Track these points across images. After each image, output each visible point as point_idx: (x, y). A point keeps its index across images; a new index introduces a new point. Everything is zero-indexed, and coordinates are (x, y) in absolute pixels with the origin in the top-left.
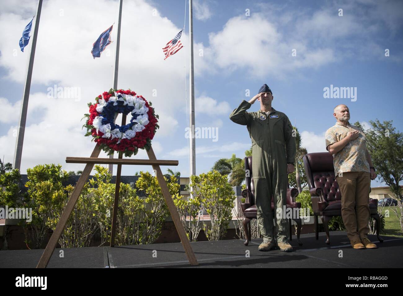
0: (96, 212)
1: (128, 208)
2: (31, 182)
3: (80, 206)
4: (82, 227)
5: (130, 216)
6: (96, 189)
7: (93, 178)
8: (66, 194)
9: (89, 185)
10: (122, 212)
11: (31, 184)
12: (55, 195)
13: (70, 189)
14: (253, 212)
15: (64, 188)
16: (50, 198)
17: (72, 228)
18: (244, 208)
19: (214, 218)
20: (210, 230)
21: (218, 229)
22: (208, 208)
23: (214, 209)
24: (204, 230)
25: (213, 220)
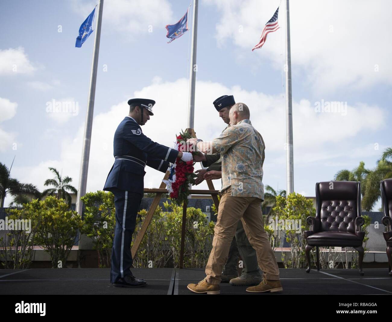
0: (168, 236)
1: (198, 233)
2: (105, 205)
3: (153, 231)
4: (155, 251)
5: (200, 240)
8: (139, 218)
9: (162, 210)
10: (193, 237)
11: (105, 207)
13: (144, 213)
14: (314, 240)
17: (145, 252)
18: (306, 236)
19: (294, 248)
20: (290, 261)
21: (298, 260)
22: (287, 236)
23: (294, 237)
24: (283, 260)
25: (293, 250)
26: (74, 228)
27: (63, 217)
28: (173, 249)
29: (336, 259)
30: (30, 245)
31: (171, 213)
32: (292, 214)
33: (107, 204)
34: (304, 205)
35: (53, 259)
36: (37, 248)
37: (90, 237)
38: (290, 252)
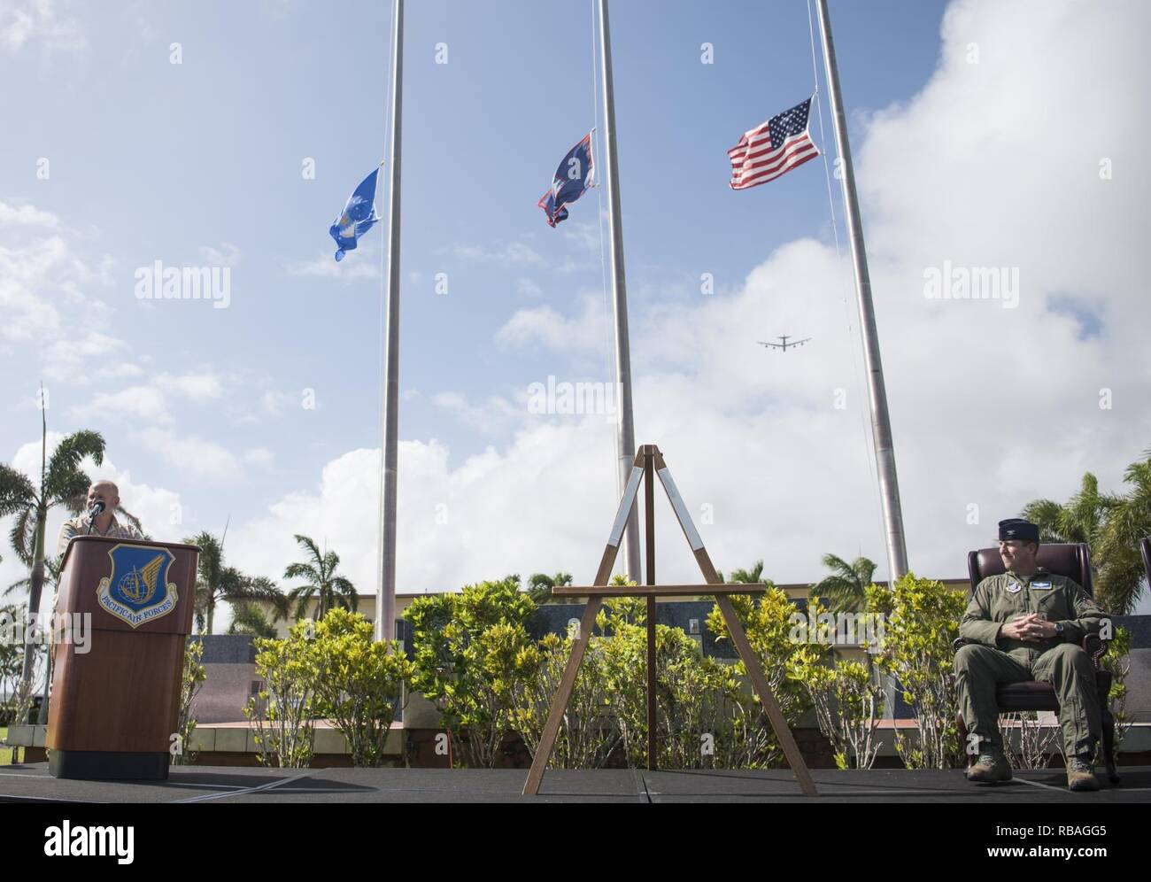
0: (611, 695)
1: (682, 686)
5: (689, 704)
6: (609, 640)
7: (603, 610)
10: (669, 695)
12: (521, 656)
13: (553, 643)
15: (540, 642)
16: (512, 664)
19: (926, 716)
20: (919, 751)
21: (939, 748)
22: (905, 688)
23: (923, 691)
24: (899, 749)
25: (924, 724)
26: (393, 679)
27: (368, 655)
28: (623, 726)
29: (1041, 745)
30: (308, 718)
31: (610, 639)
32: (913, 633)
33: (461, 623)
34: (943, 608)
35: (354, 750)
36: (320, 725)
37: (432, 699)
38: (918, 729)
